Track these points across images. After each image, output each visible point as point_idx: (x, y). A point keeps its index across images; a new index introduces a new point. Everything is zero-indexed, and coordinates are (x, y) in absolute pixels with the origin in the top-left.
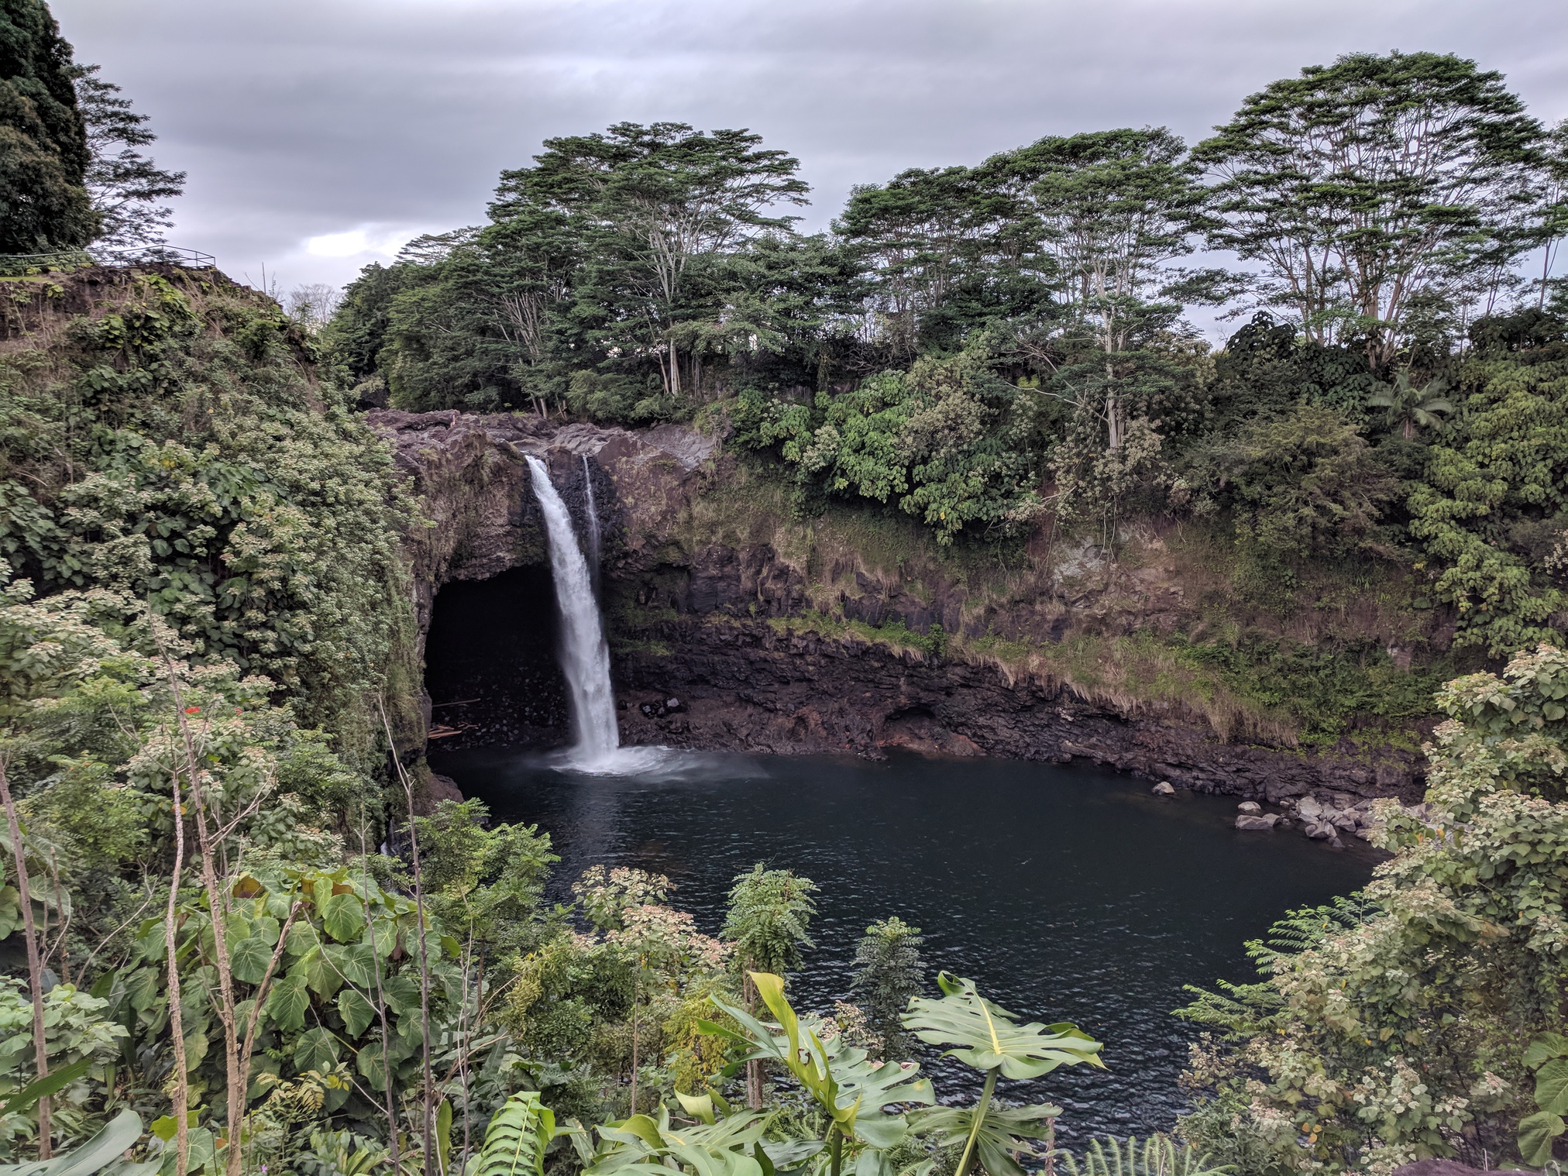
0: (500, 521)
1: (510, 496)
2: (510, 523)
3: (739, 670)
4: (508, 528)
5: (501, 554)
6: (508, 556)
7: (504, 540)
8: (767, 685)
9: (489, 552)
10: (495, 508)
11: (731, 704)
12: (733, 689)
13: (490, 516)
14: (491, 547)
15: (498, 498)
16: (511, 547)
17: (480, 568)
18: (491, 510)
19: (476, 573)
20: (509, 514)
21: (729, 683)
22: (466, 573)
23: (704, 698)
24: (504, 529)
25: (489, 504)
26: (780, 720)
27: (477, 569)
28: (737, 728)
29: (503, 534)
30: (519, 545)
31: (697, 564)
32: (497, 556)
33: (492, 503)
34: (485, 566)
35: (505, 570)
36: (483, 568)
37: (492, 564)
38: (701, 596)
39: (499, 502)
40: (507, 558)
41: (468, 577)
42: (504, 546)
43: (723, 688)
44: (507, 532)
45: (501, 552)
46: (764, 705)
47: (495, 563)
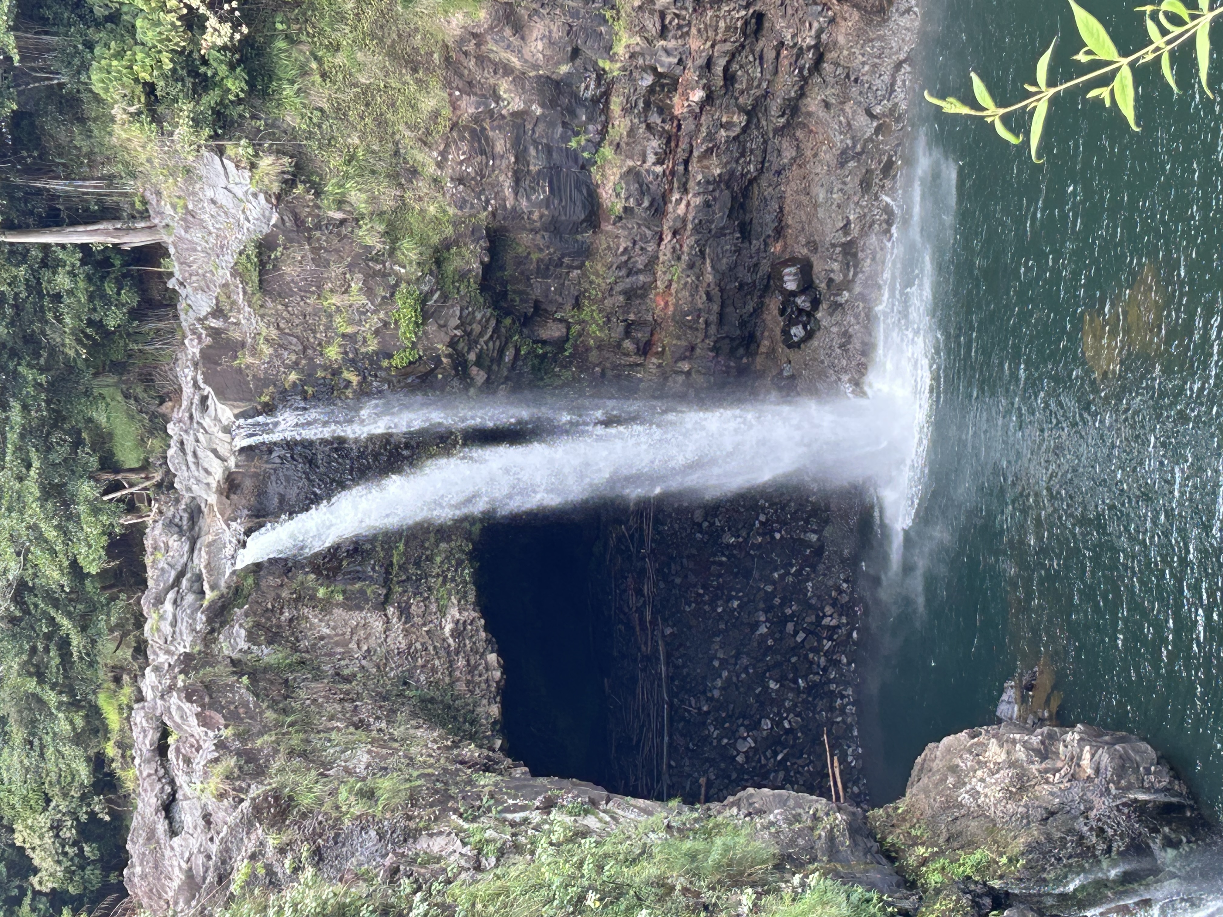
0: (378, 625)
1: (326, 606)
2: (382, 606)
3: (726, 127)
5: (448, 628)
6: (454, 612)
7: (418, 620)
8: (761, 64)
9: (442, 653)
10: (347, 637)
11: (798, 147)
12: (765, 142)
13: (365, 648)
14: (431, 648)
15: (326, 631)
16: (433, 608)
17: (476, 672)
18: (353, 645)
19: (487, 681)
20: (361, 609)
21: (752, 151)
22: (485, 702)
23: (781, 208)
24: (395, 620)
25: (340, 650)
26: (841, 40)
27: (477, 679)
28: (853, 138)
29: (405, 623)
30: (430, 589)
31: (485, 209)
32: (452, 636)
33: (337, 644)
34: (473, 662)
35: (483, 621)
36: (476, 667)
37: (468, 648)
38: (556, 202)
39: (334, 628)
40: (457, 616)
41: (495, 698)
42: (431, 622)
43: (763, 163)
44: (401, 615)
45: (442, 629)
46: (806, 73)
47: (467, 642)
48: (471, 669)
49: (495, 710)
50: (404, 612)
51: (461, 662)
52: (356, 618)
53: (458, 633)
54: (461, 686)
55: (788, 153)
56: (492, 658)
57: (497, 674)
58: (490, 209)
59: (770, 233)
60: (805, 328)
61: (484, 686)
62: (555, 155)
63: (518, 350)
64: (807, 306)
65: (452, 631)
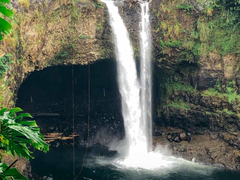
0: (92, 36)
1: (97, 24)
2: (96, 38)
3: (220, 121)
4: (96, 40)
5: (92, 53)
7: (94, 46)
8: (234, 131)
9: (86, 51)
10: (89, 30)
11: (214, 139)
12: (217, 131)
13: (86, 34)
14: (87, 49)
15: (91, 25)
16: (98, 49)
17: (82, 59)
18: (87, 31)
19: (80, 62)
20: (96, 33)
21: (215, 128)
22: (76, 61)
23: (201, 134)
24: (93, 41)
25: (85, 28)
26: (234, 151)
27: (81, 59)
28: (211, 152)
29: (93, 43)
30: (103, 48)
31: (201, 63)
32: (90, 54)
33: (87, 27)
34: (85, 58)
35: (95, 60)
36: (84, 59)
37: (88, 57)
38: (203, 80)
39: (91, 27)
40: (96, 55)
41: (77, 63)
42: (94, 49)
43: (212, 130)
44: (95, 42)
45: (92, 51)
46: (229, 142)
47: (89, 57)
48: (83, 58)
49: (74, 63)
50: (96, 43)
51: (84, 56)
52: (94, 31)
53: (91, 55)
54: (78, 55)
55: (213, 137)
56: (86, 63)
57: (82, 64)
58: (201, 64)
59: (196, 131)
60: (170, 138)
61: (79, 61)
62: (215, 80)
63: (170, 70)
64: (175, 139)
65: (92, 54)
